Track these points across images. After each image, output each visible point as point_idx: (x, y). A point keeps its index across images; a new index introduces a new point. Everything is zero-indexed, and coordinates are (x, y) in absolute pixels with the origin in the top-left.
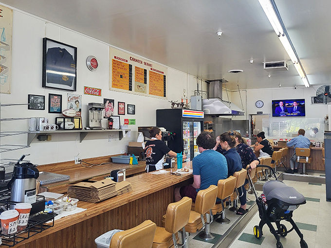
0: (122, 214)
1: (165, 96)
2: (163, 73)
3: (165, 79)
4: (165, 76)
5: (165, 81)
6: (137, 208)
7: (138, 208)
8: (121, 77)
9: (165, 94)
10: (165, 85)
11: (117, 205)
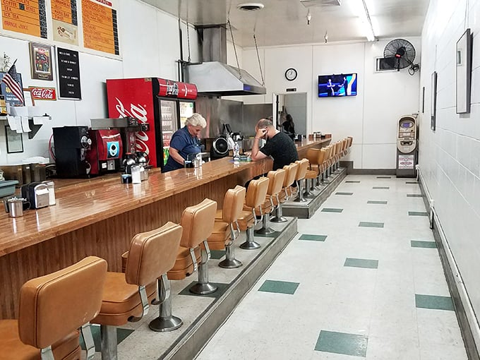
0: (45, 260)
1: (117, 53)
2: (110, 4)
3: (114, 16)
4: (114, 12)
5: (115, 21)
6: (75, 249)
7: (77, 251)
8: (22, 7)
9: (117, 48)
10: (115, 30)
11: (35, 240)
